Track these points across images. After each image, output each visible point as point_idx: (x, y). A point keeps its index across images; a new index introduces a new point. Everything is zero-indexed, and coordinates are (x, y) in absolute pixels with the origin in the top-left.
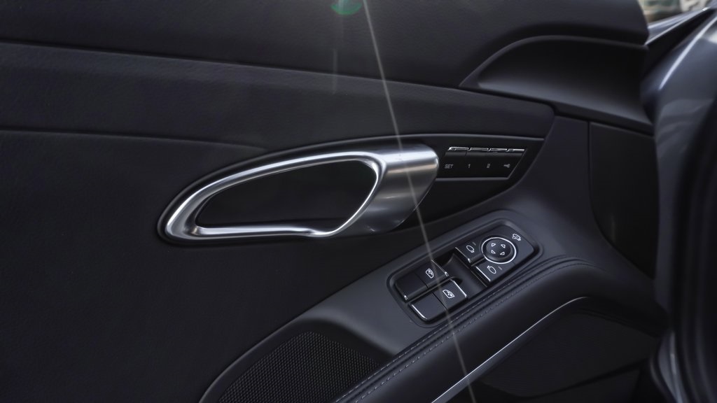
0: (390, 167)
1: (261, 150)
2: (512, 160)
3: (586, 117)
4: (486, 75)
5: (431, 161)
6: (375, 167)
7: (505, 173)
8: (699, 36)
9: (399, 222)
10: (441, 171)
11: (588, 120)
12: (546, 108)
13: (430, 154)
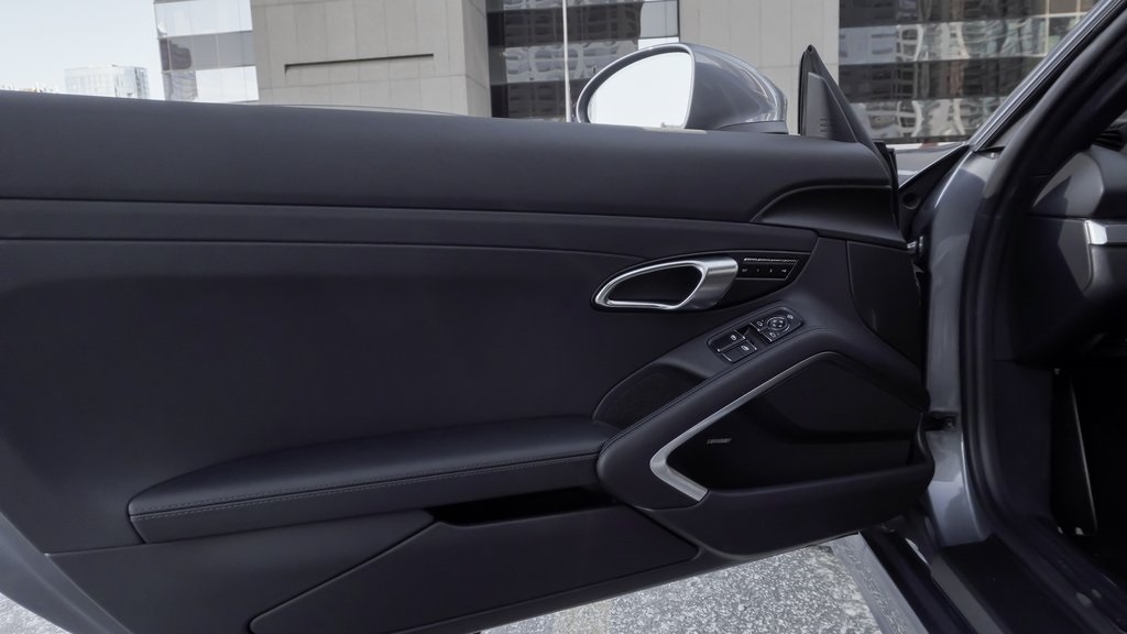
0: (710, 270)
1: (640, 259)
2: (788, 267)
3: (844, 238)
4: (766, 214)
5: (734, 267)
6: (701, 269)
7: (783, 275)
8: (960, 167)
9: (713, 304)
10: (740, 273)
11: (845, 240)
12: (812, 234)
13: (733, 263)
